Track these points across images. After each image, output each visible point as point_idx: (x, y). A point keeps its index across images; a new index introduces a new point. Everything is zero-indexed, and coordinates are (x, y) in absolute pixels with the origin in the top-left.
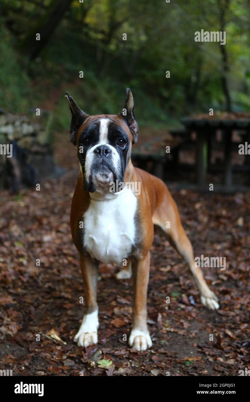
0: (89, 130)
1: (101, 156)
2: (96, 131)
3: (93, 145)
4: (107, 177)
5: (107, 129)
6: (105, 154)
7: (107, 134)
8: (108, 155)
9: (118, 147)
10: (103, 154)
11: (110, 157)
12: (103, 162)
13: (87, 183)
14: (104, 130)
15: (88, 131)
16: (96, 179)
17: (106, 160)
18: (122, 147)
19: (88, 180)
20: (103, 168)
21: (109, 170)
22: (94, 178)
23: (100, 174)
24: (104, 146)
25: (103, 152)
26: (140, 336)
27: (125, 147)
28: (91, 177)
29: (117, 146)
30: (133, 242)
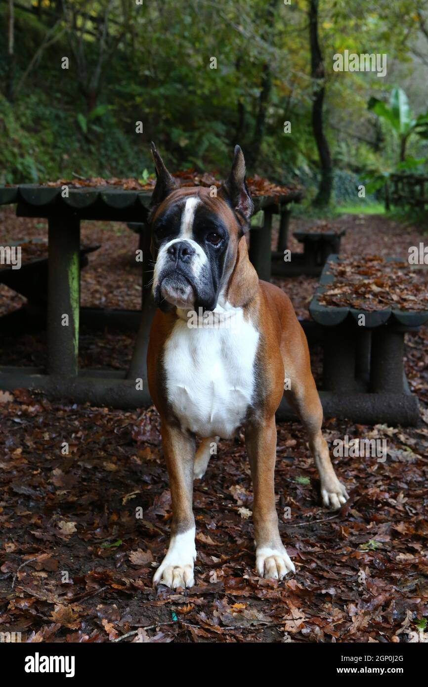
0: (166, 215)
1: (176, 258)
2: (176, 218)
3: (169, 240)
4: (183, 292)
6: (182, 256)
7: (192, 224)
8: (186, 257)
9: (209, 245)
10: (179, 255)
11: (188, 262)
12: (178, 270)
14: (188, 217)
15: (165, 217)
16: (167, 294)
17: (182, 265)
18: (215, 245)
22: (163, 291)
24: (182, 243)
25: (179, 253)
26: (274, 557)
27: (219, 245)
29: (207, 242)
30: (249, 400)
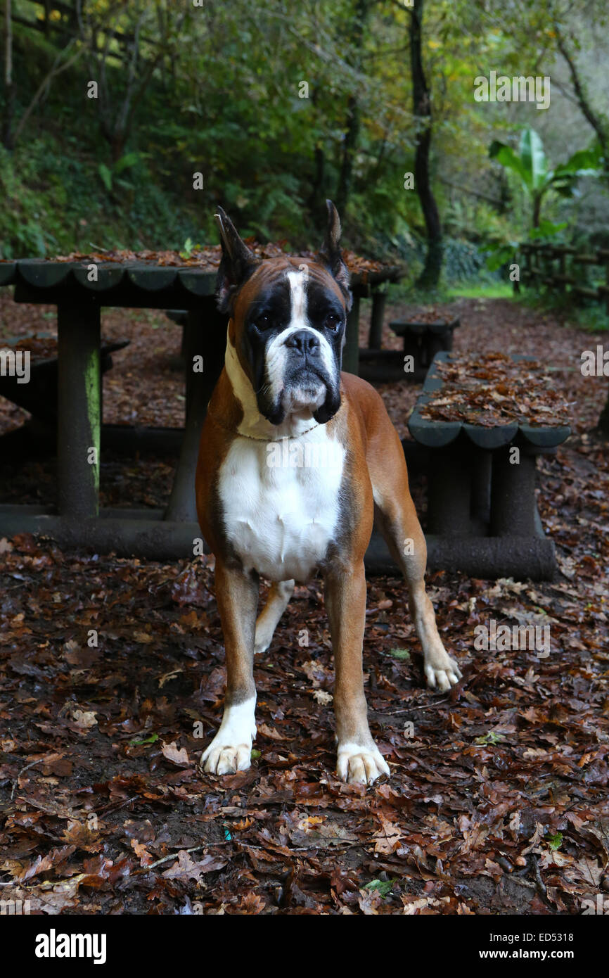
0: (267, 297)
1: (302, 352)
2: (285, 301)
3: (280, 331)
4: (314, 393)
5: (305, 296)
6: (309, 348)
7: (306, 306)
8: (314, 348)
9: (328, 331)
10: (306, 348)
11: (317, 355)
12: (308, 366)
13: (273, 404)
14: (299, 298)
16: (292, 399)
17: (312, 361)
18: (333, 330)
19: (276, 399)
20: (308, 378)
21: (318, 380)
22: (288, 396)
23: (302, 389)
24: (304, 332)
25: (305, 345)
26: (361, 756)
27: (337, 328)
28: (282, 395)
29: (326, 328)
30: (332, 535)
